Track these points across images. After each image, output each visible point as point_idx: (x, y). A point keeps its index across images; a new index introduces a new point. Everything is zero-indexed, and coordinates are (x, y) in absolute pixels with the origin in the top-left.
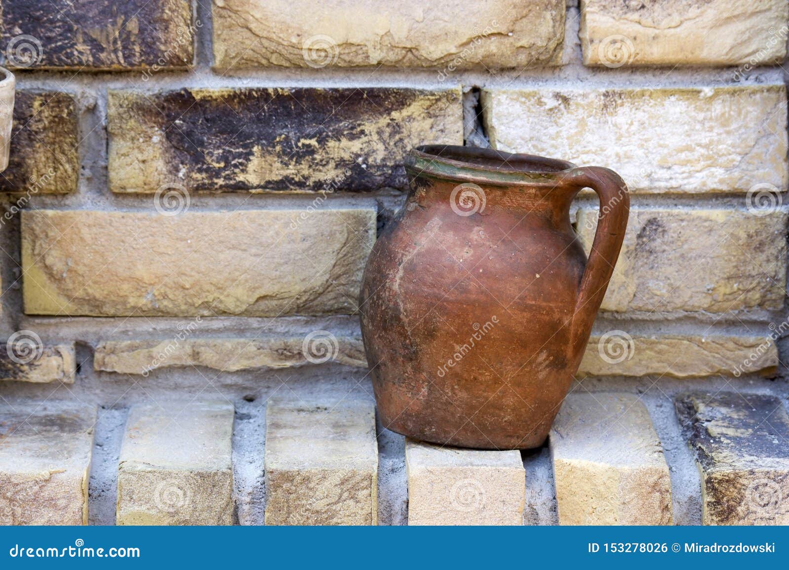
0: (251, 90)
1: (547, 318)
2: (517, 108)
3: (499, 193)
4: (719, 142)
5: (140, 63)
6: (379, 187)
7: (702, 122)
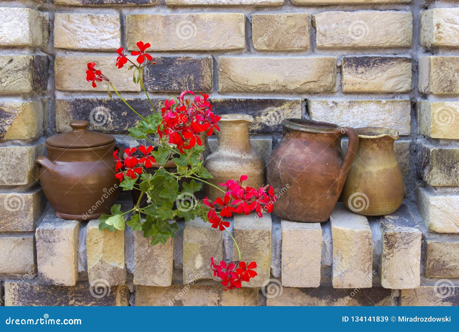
0: (231, 99)
1: (330, 179)
2: (320, 106)
3: (314, 135)
4: (388, 118)
5: (194, 90)
6: (273, 132)
7: (382, 112)
